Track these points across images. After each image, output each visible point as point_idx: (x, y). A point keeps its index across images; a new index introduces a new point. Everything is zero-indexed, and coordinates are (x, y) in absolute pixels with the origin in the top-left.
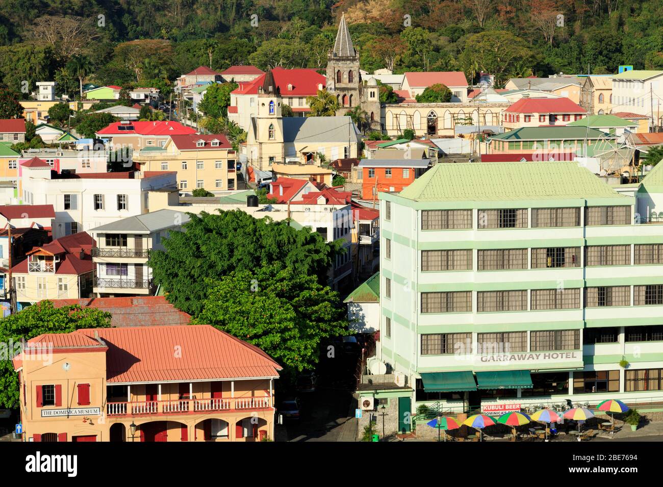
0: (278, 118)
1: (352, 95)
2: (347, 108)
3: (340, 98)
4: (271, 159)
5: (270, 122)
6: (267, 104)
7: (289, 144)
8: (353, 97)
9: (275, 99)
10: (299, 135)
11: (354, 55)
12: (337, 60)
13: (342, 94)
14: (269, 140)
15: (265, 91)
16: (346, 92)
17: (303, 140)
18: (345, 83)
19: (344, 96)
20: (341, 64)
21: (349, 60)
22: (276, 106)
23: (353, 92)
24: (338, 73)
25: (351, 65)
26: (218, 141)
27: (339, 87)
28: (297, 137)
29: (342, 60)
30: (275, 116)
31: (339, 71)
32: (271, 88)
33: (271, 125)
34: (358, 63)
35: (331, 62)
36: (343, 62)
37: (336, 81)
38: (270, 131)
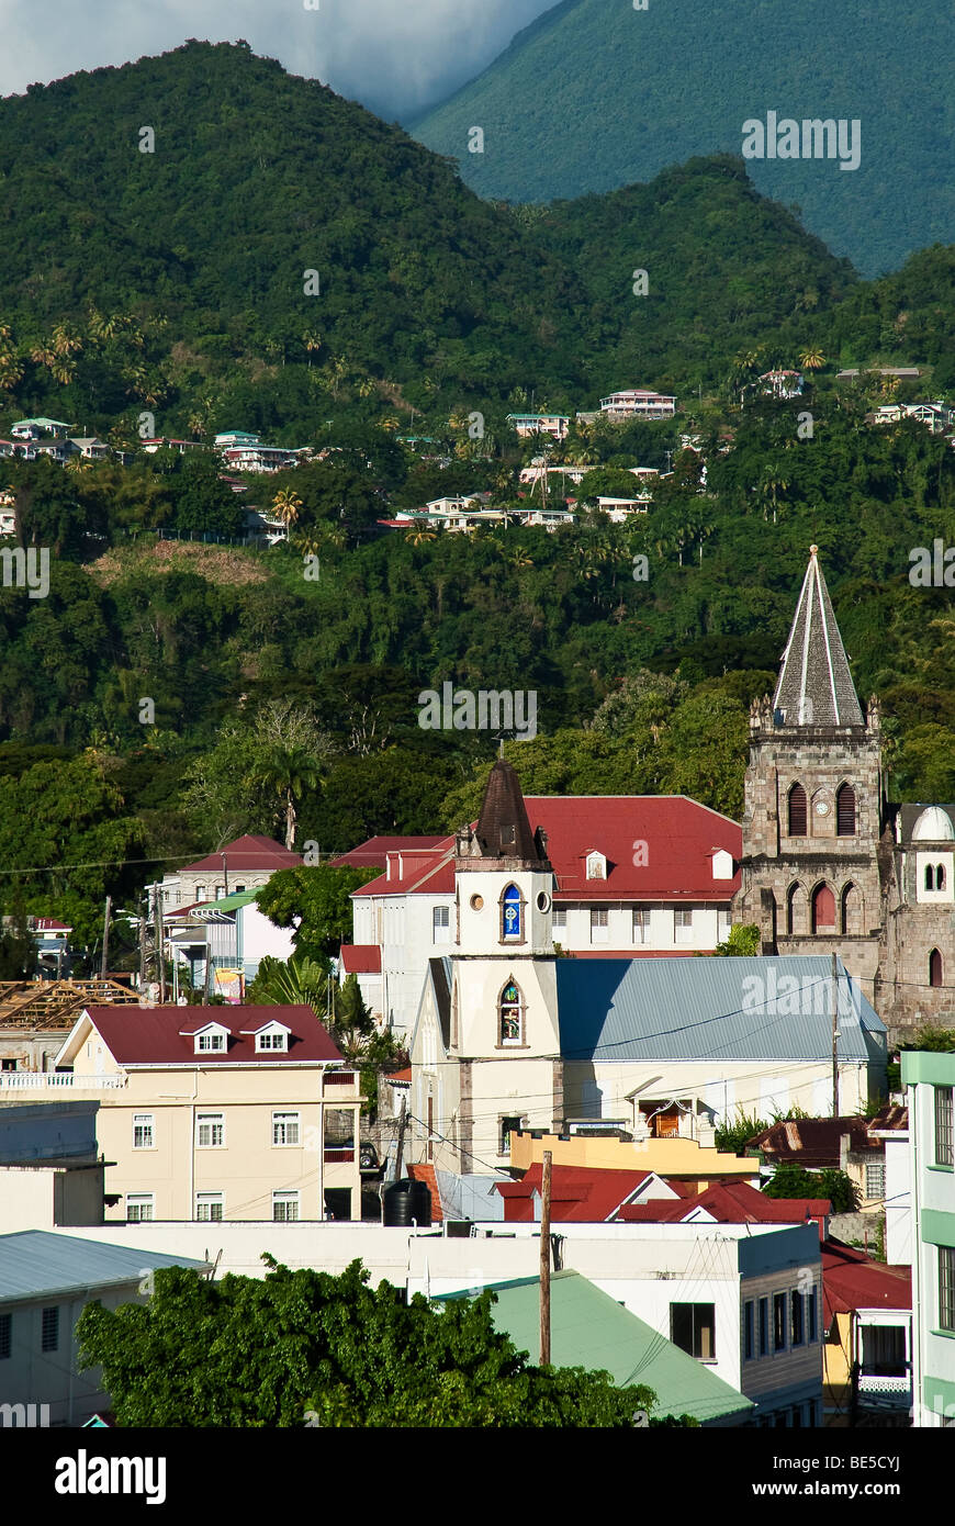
0: (537, 958)
1: (849, 886)
2: (829, 938)
3: (801, 898)
4: (510, 1124)
5: (505, 970)
6: (492, 897)
7: (583, 1068)
8: (852, 894)
9: (525, 879)
11: (858, 719)
12: (789, 742)
13: (808, 880)
14: (500, 1047)
15: (485, 842)
16: (825, 874)
18: (822, 835)
19: (820, 888)
20: (803, 756)
21: (837, 740)
22: (528, 910)
23: (854, 873)
24: (791, 793)
25: (849, 761)
26: (284, 1031)
27: (795, 850)
29: (811, 742)
30: (526, 949)
31: (796, 785)
32: (509, 837)
33: (511, 984)
34: (879, 755)
35: (765, 749)
36: (814, 749)
37: (785, 827)
38: (505, 1012)
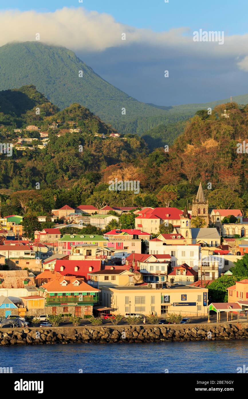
5: (186, 230)
6: (185, 222)
7: (194, 239)
9: (188, 220)
10: (199, 235)
11: (206, 201)
12: (198, 204)
14: (186, 237)
15: (184, 216)
17: (199, 238)
18: (202, 214)
20: (200, 205)
21: (204, 204)
22: (189, 223)
23: (205, 218)
25: (205, 206)
26: (180, 236)
27: (199, 215)
28: (197, 237)
30: (189, 227)
31: (199, 208)
32: (187, 215)
34: (208, 205)
35: (196, 204)
37: (198, 213)
38: (187, 233)
